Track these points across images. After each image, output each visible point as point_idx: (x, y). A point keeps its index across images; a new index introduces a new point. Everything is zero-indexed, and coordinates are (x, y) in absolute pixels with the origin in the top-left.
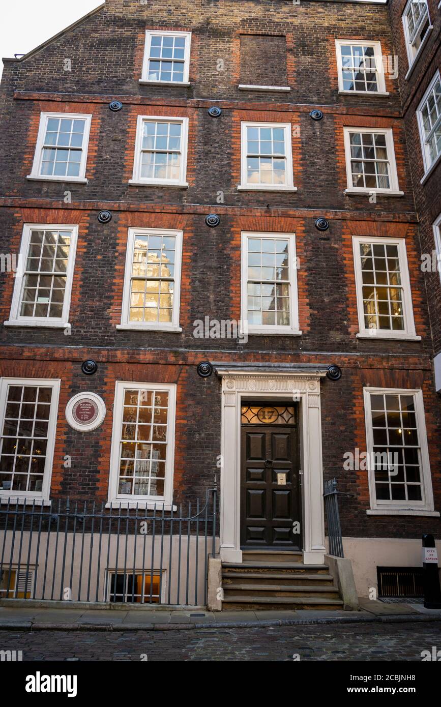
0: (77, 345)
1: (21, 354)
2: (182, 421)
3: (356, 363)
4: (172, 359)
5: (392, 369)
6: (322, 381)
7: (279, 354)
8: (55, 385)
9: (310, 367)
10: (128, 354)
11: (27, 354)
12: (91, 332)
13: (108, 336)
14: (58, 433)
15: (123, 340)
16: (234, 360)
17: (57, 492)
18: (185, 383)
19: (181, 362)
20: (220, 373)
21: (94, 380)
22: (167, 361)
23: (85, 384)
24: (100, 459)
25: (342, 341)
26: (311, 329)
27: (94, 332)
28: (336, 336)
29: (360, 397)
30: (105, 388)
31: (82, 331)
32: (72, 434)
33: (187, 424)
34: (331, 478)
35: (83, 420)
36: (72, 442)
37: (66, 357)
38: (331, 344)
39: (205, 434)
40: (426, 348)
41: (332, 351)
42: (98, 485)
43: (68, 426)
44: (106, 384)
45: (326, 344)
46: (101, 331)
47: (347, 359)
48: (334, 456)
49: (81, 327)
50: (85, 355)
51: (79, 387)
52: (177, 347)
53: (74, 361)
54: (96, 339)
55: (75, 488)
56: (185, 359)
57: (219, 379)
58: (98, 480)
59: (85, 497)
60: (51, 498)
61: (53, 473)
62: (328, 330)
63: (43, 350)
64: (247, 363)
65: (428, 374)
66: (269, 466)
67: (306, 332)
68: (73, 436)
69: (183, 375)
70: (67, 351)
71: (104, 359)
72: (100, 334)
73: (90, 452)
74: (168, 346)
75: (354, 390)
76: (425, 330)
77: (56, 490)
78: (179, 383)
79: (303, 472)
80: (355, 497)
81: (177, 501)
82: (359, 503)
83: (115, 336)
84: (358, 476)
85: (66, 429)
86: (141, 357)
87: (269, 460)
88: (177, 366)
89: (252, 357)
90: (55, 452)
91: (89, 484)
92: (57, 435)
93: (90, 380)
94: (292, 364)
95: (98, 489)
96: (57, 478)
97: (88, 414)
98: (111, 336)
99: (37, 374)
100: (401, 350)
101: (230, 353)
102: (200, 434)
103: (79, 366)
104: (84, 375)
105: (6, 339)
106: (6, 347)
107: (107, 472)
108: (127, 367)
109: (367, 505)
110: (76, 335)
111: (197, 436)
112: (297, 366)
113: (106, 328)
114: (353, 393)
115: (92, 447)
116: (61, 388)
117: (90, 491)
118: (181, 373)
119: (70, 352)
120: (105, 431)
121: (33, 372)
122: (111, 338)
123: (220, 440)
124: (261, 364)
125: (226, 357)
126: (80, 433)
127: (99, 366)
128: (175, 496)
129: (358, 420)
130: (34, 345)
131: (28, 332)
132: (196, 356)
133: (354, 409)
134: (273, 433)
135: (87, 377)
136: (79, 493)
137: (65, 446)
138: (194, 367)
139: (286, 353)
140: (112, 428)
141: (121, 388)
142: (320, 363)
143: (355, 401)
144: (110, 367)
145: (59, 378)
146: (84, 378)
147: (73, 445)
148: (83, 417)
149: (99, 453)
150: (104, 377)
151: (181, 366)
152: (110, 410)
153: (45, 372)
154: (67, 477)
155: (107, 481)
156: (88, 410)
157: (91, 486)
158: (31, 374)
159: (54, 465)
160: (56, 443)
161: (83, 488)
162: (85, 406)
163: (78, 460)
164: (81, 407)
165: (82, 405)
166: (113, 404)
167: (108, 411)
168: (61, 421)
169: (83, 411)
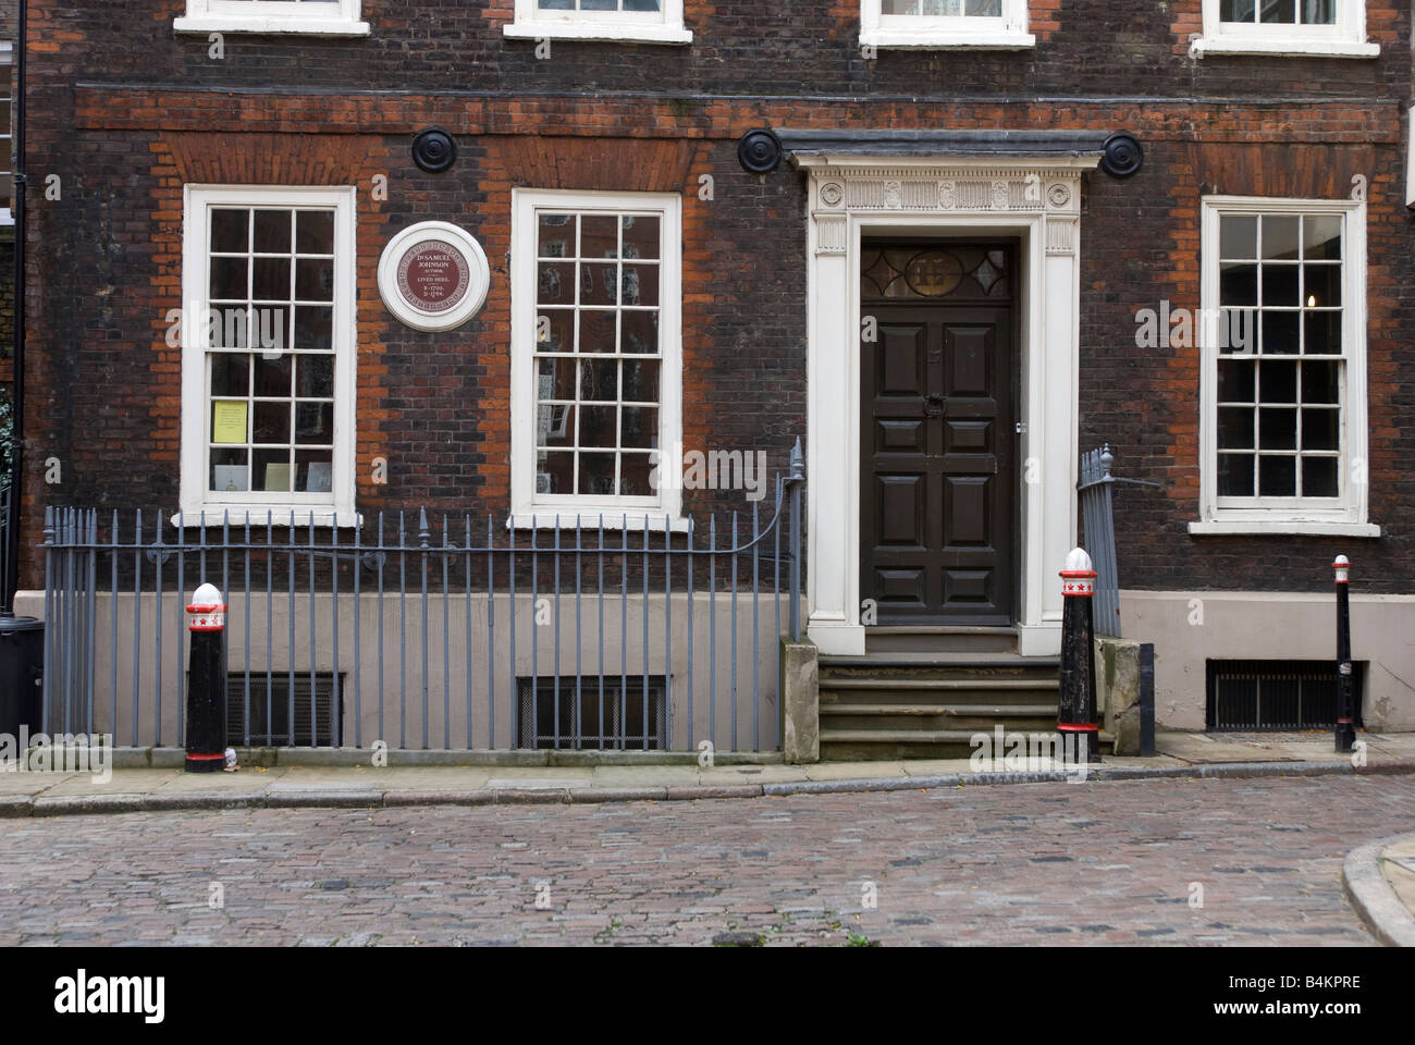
0: (394, 87)
1: (236, 117)
2: (700, 298)
3: (1187, 126)
4: (665, 122)
5: (1286, 143)
6: (1087, 179)
7: (966, 104)
8: (343, 204)
9: (1055, 141)
10: (542, 110)
11: (249, 115)
12: (429, 46)
13: (480, 58)
14: (363, 338)
15: (523, 69)
16: (842, 125)
17: (373, 491)
19: (692, 132)
20: (803, 163)
22: (651, 130)
23: (428, 198)
25: (1150, 63)
26: (1063, 28)
27: (441, 46)
28: (1134, 48)
29: (1190, 225)
30: (483, 209)
31: (405, 44)
32: (401, 338)
33: (714, 305)
34: (1098, 444)
35: (429, 299)
36: (403, 360)
37: (365, 123)
38: (1118, 71)
39: (766, 332)
40: (1391, 80)
41: (1119, 93)
42: (483, 470)
43: (388, 316)
44: (483, 198)
45: (1102, 72)
46: (458, 43)
47: (1160, 116)
48: (1111, 385)
49: (399, 33)
50: (419, 115)
51: (409, 209)
52: (680, 86)
53: (391, 135)
54: (447, 68)
55: (423, 481)
56: (703, 123)
57: (803, 177)
58: (482, 459)
59: (450, 503)
60: (360, 506)
62: (1112, 29)
63: (297, 104)
64: (878, 132)
65: (1391, 156)
66: (934, 411)
67: (1046, 37)
68: (403, 343)
69: (699, 169)
70: (366, 105)
71: (475, 128)
72: (457, 53)
73: (453, 384)
74: (652, 83)
75: (1175, 206)
76: (1393, 25)
77: (370, 486)
78: (686, 191)
79: (1027, 428)
80: (1160, 491)
81: (693, 507)
82: (1172, 506)
83: (500, 59)
84: (1174, 435)
85: (383, 327)
86: (581, 118)
87: (936, 395)
88: (684, 144)
89: (893, 113)
90: (358, 387)
91: (457, 470)
92: (360, 342)
93: (438, 187)
94: (1006, 133)
95: (482, 480)
97: (441, 284)
98: (489, 58)
99: (288, 174)
100: (1318, 87)
101: (831, 103)
102: (750, 332)
103: (405, 148)
104: (422, 174)
105: (184, 70)
106: (188, 98)
107: (505, 437)
108: (542, 147)
109: (1193, 511)
110: (389, 56)
111: (743, 337)
112: (1019, 138)
113: (474, 34)
114: (1174, 213)
115: (459, 371)
116: (359, 213)
117: (462, 487)
118: (691, 162)
119: (375, 108)
120: (491, 328)
121: (276, 167)
122: (490, 64)
123: (804, 347)
124: (916, 133)
125: (819, 115)
126: (423, 335)
127: (461, 146)
128: (686, 495)
129: (1181, 288)
130: (267, 90)
131: (246, 50)
132: (734, 117)
133: (1173, 256)
134: (946, 325)
135: (430, 179)
136: (434, 493)
137: (384, 370)
138: (731, 145)
139: (988, 99)
140: (509, 321)
141: (526, 210)
142: (1084, 127)
143: (1175, 235)
144: (492, 149)
145: (351, 185)
146: (422, 183)
147: (408, 368)
148: (429, 291)
149: (478, 387)
150: (478, 177)
151: (694, 144)
152: (500, 270)
153: (310, 166)
154: (396, 452)
155: (506, 461)
156: (441, 271)
157: (464, 473)
158: (271, 175)
159: (358, 422)
160: (360, 364)
161: (443, 480)
162: (430, 261)
163: (422, 407)
164: (421, 264)
165: (422, 257)
166: (509, 255)
167: (495, 273)
168: (368, 305)
169: (426, 275)
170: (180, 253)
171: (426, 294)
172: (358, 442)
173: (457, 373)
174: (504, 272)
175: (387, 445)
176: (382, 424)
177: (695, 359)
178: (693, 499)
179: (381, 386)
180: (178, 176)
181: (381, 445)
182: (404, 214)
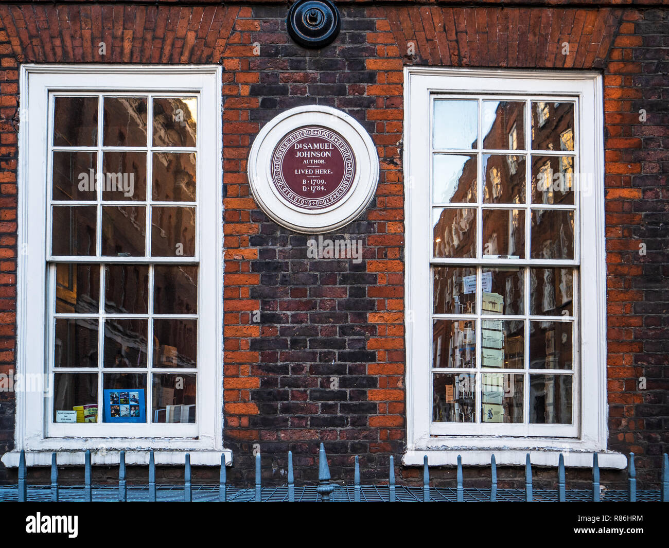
2: (626, 193)
14: (231, 242)
17: (245, 422)
18: (630, 67)
21: (333, 65)
23: (305, 79)
24: (372, 319)
30: (370, 91)
32: (275, 240)
33: (643, 201)
35: (309, 194)
36: (278, 267)
42: (374, 396)
43: (260, 215)
44: (371, 78)
51: (284, 91)
53: (262, 5)
55: (302, 409)
58: (372, 383)
60: (229, 441)
61: (227, 365)
68: (278, 248)
69: (625, 41)
73: (337, 295)
77: (240, 416)
78: (613, 67)
81: (620, 437)
85: (255, 228)
88: (605, 11)
90: (226, 299)
91: (343, 396)
92: (227, 246)
93: (317, 66)
95: (373, 408)
96: (243, 378)
97: (322, 177)
99: (142, 51)
103: (280, 21)
104: (300, 51)
107: (399, 356)
108: (440, 17)
115: (345, 280)
116: (225, 96)
117: (349, 416)
118: (617, 34)
120: (382, 228)
121: (127, 45)
126: (301, 238)
127: (345, 18)
128: (613, 423)
135: (309, 57)
137: (255, 279)
140: (403, 220)
144: (381, 20)
145: (216, 64)
146: (300, 62)
147: (284, 276)
148: (308, 185)
149: (367, 298)
150: (364, 54)
151: (619, 13)
152: (392, 162)
153: (169, 42)
154: (271, 375)
155: (400, 384)
156: (322, 162)
157: (351, 399)
158: (122, 53)
159: (226, 340)
160: (227, 272)
161: (326, 408)
162: (309, 150)
163: (301, 322)
164: (299, 154)
165: (300, 146)
166: (402, 144)
167: (385, 166)
168: (236, 203)
169: (304, 167)
170: (15, 145)
171: (304, 189)
172: (225, 364)
173: (342, 282)
174: (396, 164)
175: (260, 367)
176: (254, 342)
177: (621, 264)
178: (620, 428)
179: (253, 297)
180: (13, 55)
181: (252, 367)
182: (278, 98)
